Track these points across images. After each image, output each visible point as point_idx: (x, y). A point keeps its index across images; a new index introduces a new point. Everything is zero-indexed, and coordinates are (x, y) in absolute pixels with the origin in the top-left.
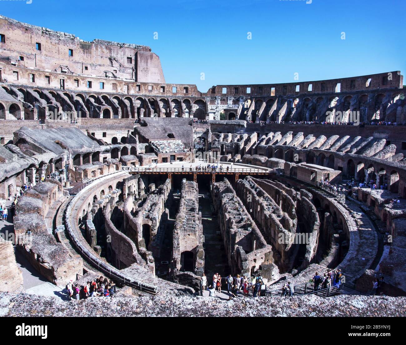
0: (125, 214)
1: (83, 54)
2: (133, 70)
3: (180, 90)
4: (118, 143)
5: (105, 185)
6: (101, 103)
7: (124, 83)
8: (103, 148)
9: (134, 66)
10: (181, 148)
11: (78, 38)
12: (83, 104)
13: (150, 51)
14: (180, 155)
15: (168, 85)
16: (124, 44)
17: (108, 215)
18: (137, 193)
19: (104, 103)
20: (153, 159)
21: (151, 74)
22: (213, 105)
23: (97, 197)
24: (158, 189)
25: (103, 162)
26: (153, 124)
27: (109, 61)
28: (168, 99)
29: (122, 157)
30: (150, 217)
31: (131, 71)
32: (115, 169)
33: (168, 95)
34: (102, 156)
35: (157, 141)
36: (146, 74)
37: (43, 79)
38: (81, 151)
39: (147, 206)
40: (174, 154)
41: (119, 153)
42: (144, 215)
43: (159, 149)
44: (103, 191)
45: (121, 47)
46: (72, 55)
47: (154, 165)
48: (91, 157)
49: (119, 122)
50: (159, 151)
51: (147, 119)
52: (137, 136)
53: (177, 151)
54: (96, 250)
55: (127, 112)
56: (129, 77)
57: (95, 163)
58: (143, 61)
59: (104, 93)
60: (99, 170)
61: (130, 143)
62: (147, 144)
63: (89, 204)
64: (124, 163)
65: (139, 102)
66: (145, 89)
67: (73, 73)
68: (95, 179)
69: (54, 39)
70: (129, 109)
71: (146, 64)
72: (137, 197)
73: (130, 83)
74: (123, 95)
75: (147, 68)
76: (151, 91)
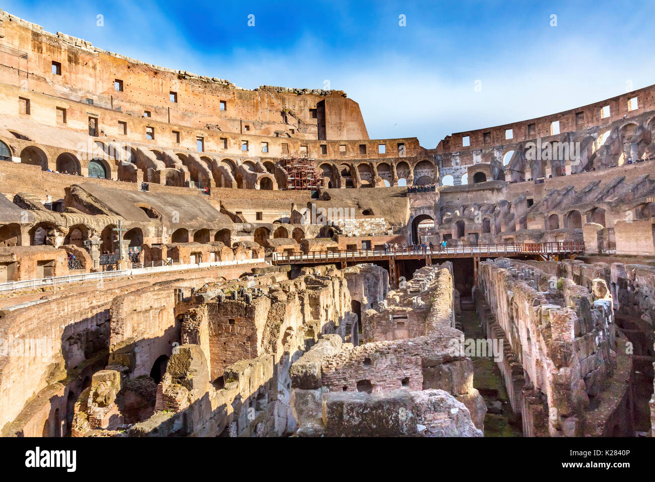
1: (241, 107)
2: (319, 128)
3: (391, 149)
6: (258, 170)
7: (300, 143)
10: (382, 230)
11: (235, 85)
12: (229, 171)
13: (345, 97)
14: (379, 241)
15: (371, 142)
16: (303, 90)
19: (265, 170)
27: (281, 117)
28: (371, 164)
31: (316, 128)
33: (372, 157)
36: (339, 131)
37: (168, 136)
40: (369, 238)
41: (271, 238)
43: (341, 231)
45: (299, 94)
46: (225, 109)
50: (341, 234)
51: (333, 192)
53: (375, 234)
58: (333, 113)
59: (268, 158)
66: (335, 151)
69: (198, 86)
71: (338, 117)
73: (311, 142)
75: (341, 123)
76: (344, 153)
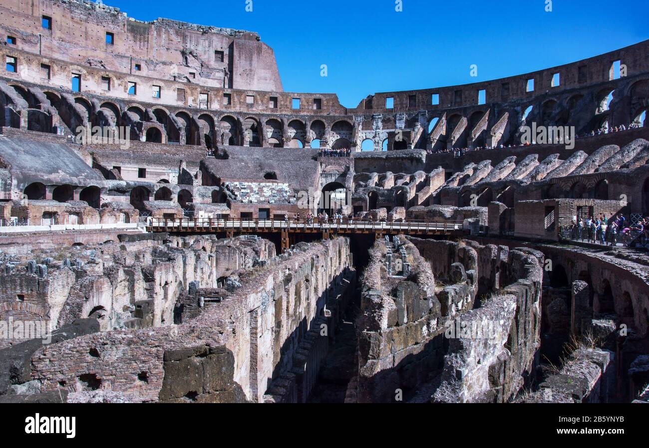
1: (132, 42)
2: (226, 74)
3: (306, 104)
6: (148, 119)
7: (199, 89)
9: (227, 67)
10: (284, 197)
14: (280, 209)
15: (283, 94)
19: (154, 120)
21: (259, 80)
22: (369, 131)
26: (241, 157)
27: (180, 58)
28: (281, 120)
31: (221, 75)
32: (122, 221)
33: (284, 113)
36: (248, 79)
38: (46, 177)
40: (267, 206)
45: (204, 33)
46: (111, 42)
51: (233, 149)
53: (275, 202)
56: (217, 85)
58: (243, 57)
59: (160, 105)
62: (216, 188)
65: (228, 125)
66: (240, 102)
69: (80, 12)
71: (248, 62)
74: (197, 111)
75: (251, 70)
76: (251, 105)
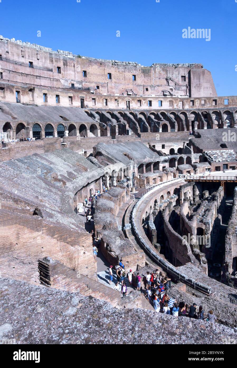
0: (181, 217)
1: (144, 78)
2: (187, 87)
3: (231, 102)
4: (175, 154)
5: (164, 191)
6: (159, 119)
7: (179, 100)
8: (162, 158)
9: (188, 83)
10: (233, 158)
11: (140, 65)
12: (145, 121)
13: (202, 68)
14: (233, 164)
16: (178, 65)
17: (167, 217)
18: (192, 198)
19: (162, 119)
20: (207, 168)
21: (204, 89)
23: (158, 201)
24: (211, 196)
25: (162, 171)
26: (207, 136)
27: (165, 82)
28: (220, 111)
29: (179, 166)
30: (204, 222)
31: (185, 88)
32: (173, 177)
33: (220, 107)
34: (161, 166)
35: (210, 151)
36: (199, 90)
37: (114, 103)
38: (144, 161)
39: (201, 211)
40: (227, 163)
41: (176, 163)
42: (198, 219)
43: (212, 159)
44: (162, 196)
45: (176, 67)
46: (135, 79)
47: (207, 173)
48: (152, 166)
49: (175, 134)
50: (212, 160)
51: (200, 131)
52: (192, 147)
53: (230, 160)
54: (156, 247)
55: (183, 125)
56: (183, 93)
57: (156, 171)
58: (195, 78)
59: (162, 110)
60: (159, 178)
61: (185, 153)
62: (201, 154)
63: (151, 207)
64: (181, 172)
65: (193, 116)
66: (198, 104)
67: (136, 95)
68: (156, 186)
69: (121, 68)
70: (184, 123)
71: (198, 80)
72: (192, 202)
73: (185, 99)
74: (179, 111)
75: (200, 84)
76: (204, 105)
